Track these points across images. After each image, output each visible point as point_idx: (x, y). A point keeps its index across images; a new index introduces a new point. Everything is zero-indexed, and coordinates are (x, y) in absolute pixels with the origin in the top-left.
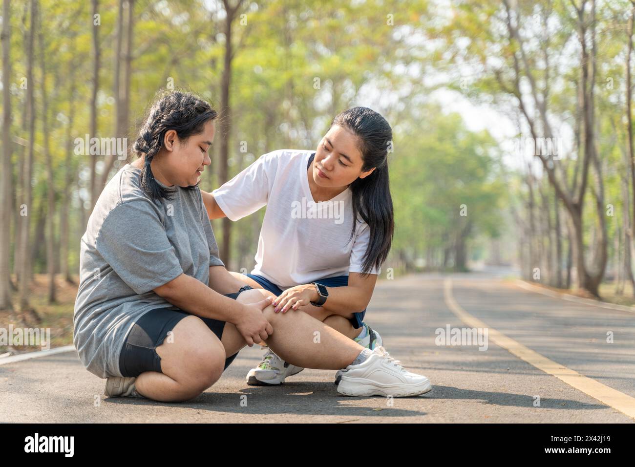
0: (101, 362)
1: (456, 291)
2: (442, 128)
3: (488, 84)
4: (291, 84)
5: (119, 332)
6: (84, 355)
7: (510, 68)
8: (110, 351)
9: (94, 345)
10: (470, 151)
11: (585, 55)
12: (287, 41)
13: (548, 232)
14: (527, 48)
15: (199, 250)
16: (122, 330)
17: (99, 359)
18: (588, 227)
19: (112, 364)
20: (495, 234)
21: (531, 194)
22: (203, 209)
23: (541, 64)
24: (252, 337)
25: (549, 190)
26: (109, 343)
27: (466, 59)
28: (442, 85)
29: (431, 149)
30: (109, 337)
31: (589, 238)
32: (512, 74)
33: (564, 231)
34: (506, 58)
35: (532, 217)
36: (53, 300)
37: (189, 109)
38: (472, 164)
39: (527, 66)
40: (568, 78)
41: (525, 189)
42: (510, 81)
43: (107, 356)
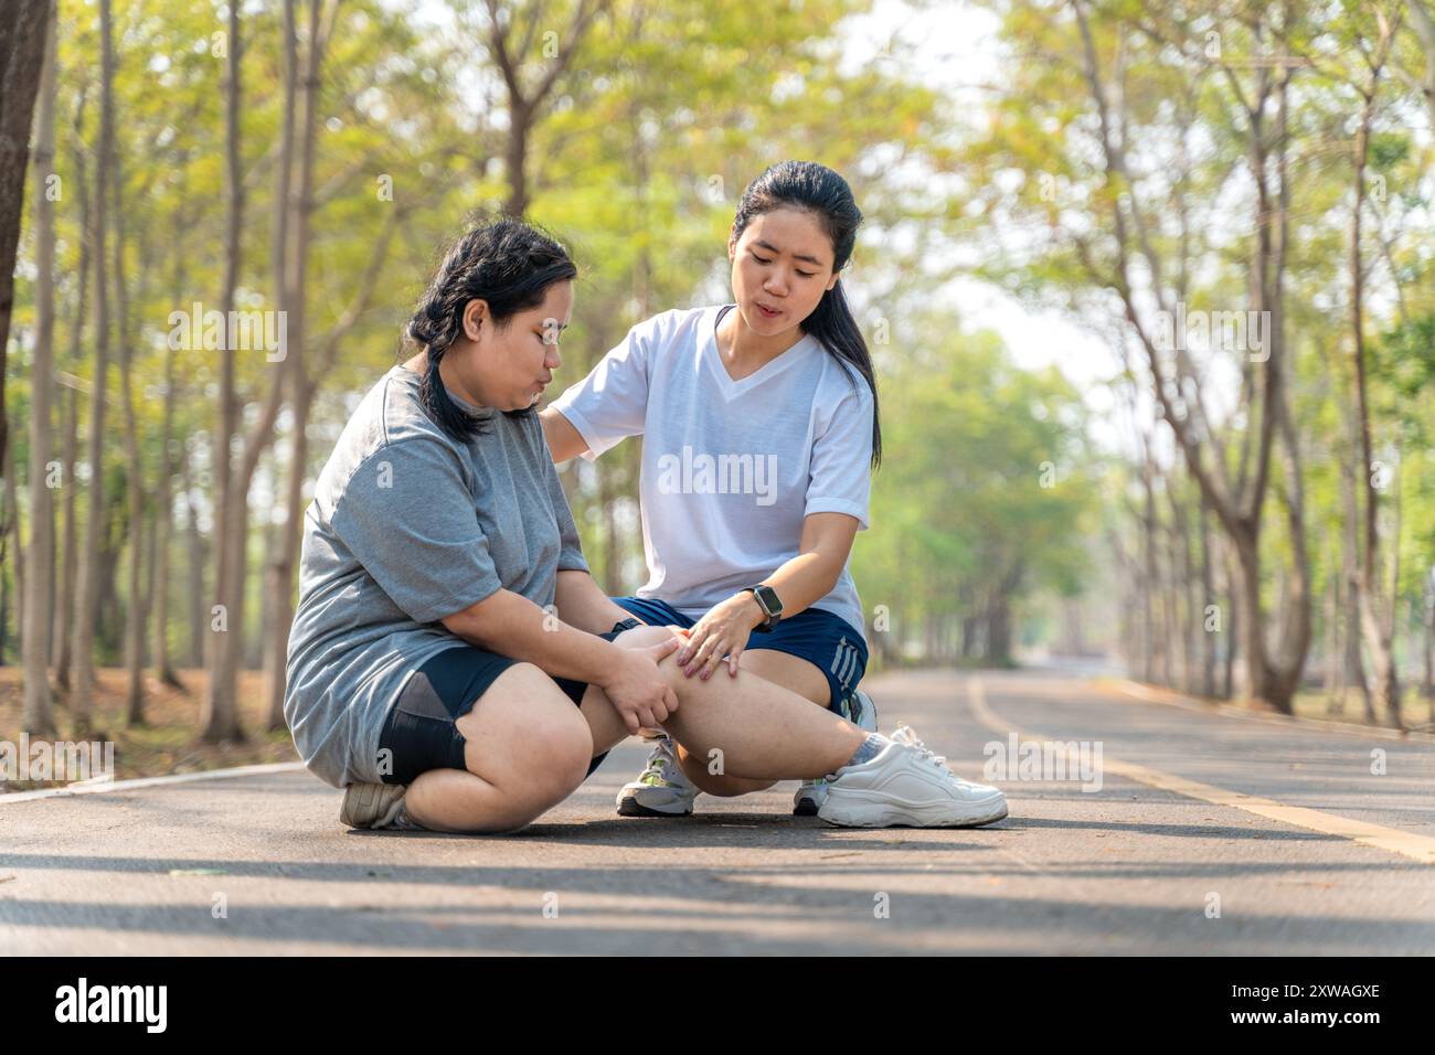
0: (341, 750)
1: (994, 701)
2: (962, 361)
3: (1060, 266)
4: (645, 264)
5: (382, 689)
6: (305, 735)
7: (1108, 233)
8: (360, 726)
9: (328, 716)
10: (1021, 412)
11: (1265, 205)
12: (641, 174)
13: (1187, 582)
14: (1143, 191)
15: (542, 534)
16: (388, 685)
17: (336, 743)
18: (1271, 575)
19: (363, 753)
20: (1071, 588)
21: (1150, 502)
22: (545, 452)
23: (1171, 226)
24: (637, 714)
25: (1189, 491)
26: (359, 710)
27: (1014, 213)
28: (960, 269)
29: (939, 407)
30: (360, 699)
31: (1272, 597)
32: (1111, 246)
33: (1220, 581)
34: (1098, 213)
35: (1151, 550)
36: (137, 718)
37: (515, 259)
38: (1024, 438)
39: (1143, 230)
40: (1227, 255)
41: (1137, 493)
42: (1106, 260)
43: (354, 737)
